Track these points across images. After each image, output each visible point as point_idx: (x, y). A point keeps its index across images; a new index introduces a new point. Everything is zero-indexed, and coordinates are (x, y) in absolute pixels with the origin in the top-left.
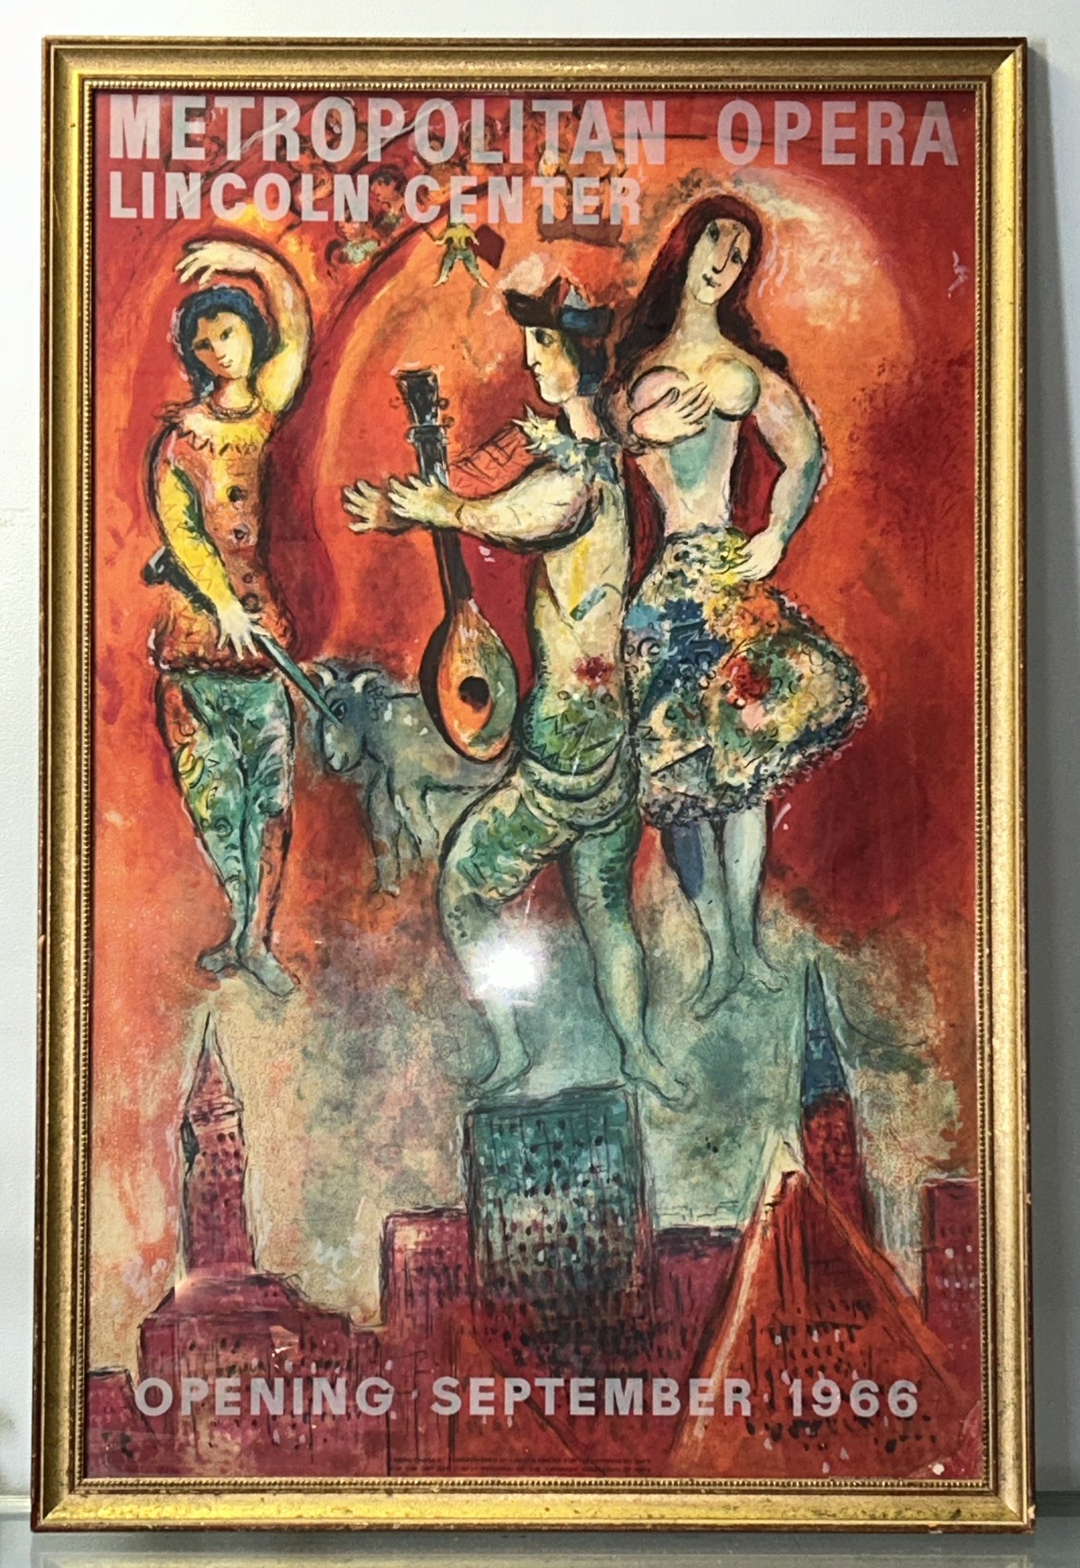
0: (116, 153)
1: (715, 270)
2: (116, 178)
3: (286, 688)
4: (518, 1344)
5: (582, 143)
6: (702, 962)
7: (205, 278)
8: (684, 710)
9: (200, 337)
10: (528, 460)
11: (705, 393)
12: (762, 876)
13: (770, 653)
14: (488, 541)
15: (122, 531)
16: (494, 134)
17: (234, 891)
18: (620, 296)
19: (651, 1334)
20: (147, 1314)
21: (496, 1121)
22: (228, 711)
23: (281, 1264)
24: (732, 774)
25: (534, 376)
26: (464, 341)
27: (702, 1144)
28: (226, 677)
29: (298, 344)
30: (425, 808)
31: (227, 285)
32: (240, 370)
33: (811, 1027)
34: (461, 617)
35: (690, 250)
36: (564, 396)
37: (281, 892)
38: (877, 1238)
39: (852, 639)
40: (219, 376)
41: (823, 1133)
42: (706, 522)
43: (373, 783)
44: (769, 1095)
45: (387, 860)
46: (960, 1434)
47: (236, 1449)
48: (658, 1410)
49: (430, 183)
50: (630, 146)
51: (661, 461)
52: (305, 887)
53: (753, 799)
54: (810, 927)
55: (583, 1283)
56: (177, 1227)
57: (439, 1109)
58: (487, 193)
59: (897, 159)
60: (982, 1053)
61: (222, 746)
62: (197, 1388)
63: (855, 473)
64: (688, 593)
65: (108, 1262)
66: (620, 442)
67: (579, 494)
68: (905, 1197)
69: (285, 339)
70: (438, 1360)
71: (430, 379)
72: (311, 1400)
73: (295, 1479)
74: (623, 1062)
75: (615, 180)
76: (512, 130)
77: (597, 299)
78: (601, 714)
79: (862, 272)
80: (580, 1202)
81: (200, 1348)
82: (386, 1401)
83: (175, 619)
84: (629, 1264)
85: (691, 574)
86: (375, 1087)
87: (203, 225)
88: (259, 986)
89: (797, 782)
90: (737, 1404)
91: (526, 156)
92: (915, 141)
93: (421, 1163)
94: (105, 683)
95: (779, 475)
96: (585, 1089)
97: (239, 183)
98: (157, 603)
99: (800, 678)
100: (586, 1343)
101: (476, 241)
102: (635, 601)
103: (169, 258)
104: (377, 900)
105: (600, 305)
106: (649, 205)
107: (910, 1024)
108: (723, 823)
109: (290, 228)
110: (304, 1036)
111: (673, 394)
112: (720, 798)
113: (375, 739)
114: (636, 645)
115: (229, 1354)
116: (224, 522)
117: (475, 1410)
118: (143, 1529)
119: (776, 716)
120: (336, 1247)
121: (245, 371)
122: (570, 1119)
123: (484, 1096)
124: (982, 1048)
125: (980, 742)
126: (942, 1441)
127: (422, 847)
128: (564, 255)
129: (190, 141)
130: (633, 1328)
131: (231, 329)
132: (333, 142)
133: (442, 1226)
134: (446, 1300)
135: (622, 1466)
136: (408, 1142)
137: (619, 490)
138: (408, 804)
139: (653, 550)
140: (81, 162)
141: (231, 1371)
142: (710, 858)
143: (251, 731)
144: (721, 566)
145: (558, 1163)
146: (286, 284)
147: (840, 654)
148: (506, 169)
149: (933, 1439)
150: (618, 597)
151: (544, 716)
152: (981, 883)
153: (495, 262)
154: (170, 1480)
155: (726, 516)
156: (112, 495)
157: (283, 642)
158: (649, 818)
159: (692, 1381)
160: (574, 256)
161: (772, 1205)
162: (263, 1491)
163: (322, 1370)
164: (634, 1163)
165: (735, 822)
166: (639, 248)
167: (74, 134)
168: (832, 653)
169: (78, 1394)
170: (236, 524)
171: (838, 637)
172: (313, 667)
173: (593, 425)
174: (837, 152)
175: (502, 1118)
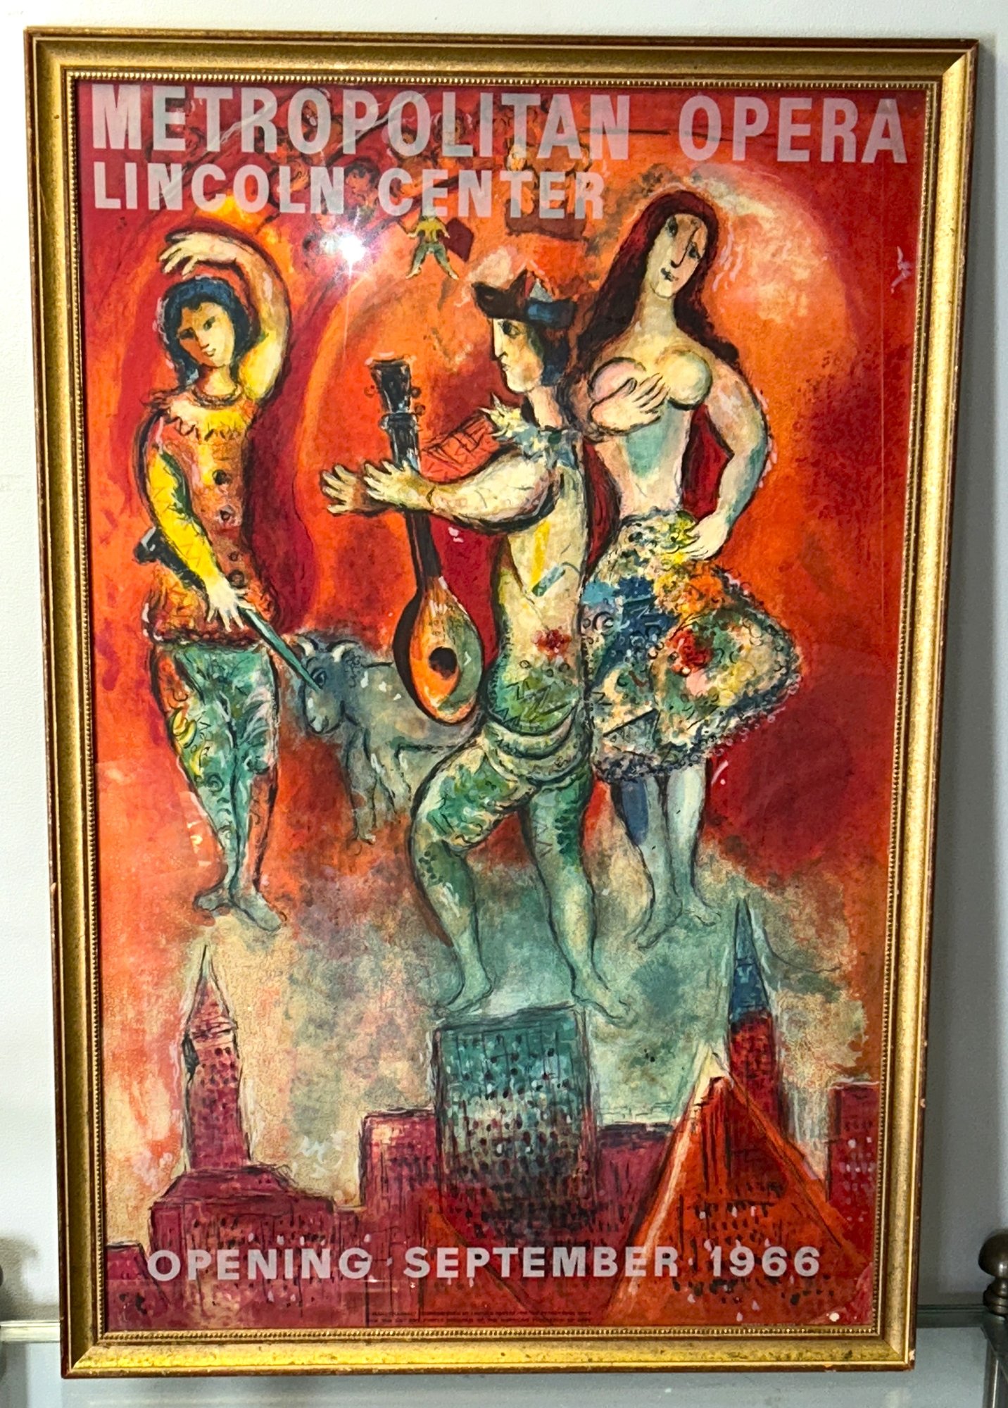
0: (99, 143)
1: (673, 265)
2: (100, 168)
3: (271, 657)
4: (479, 1220)
5: (549, 137)
6: (645, 900)
7: (188, 268)
8: (634, 677)
9: (185, 326)
10: (495, 446)
11: (660, 384)
12: (700, 826)
13: (714, 626)
14: (457, 522)
15: (116, 511)
16: (464, 129)
17: (226, 839)
18: (583, 289)
19: (594, 1212)
20: (157, 1198)
21: (461, 1036)
22: (218, 679)
23: (273, 1157)
24: (676, 734)
25: (501, 366)
26: (435, 331)
27: (641, 1055)
28: (215, 648)
29: (278, 334)
30: (398, 765)
31: (209, 275)
32: (223, 360)
33: (739, 956)
34: (431, 593)
35: (650, 245)
36: (529, 386)
37: (268, 840)
38: (790, 1131)
39: (789, 613)
40: (204, 365)
41: (747, 1045)
42: (659, 506)
43: (351, 744)
44: (700, 1012)
45: (364, 812)
46: (854, 1288)
47: (236, 1306)
48: (598, 1272)
49: (404, 176)
50: (595, 140)
51: (619, 448)
52: (290, 835)
53: (694, 757)
54: (741, 869)
55: (535, 1170)
56: (181, 1126)
57: (411, 1025)
58: (457, 188)
59: (849, 156)
60: (889, 979)
61: (212, 709)
62: (202, 1259)
63: (798, 460)
64: (641, 571)
65: (121, 1156)
66: (580, 430)
67: (542, 479)
68: (816, 1097)
69: (265, 329)
70: (409, 1234)
71: (403, 369)
72: (300, 1267)
73: (288, 1331)
74: (574, 987)
75: (580, 174)
76: (482, 122)
77: (561, 292)
78: (558, 681)
79: (811, 267)
80: (534, 1104)
81: (204, 1226)
82: (365, 1267)
83: (167, 594)
84: (576, 1155)
85: (644, 554)
86: (354, 1007)
87: (185, 216)
88: (249, 921)
89: (735, 742)
90: (666, 1267)
91: (495, 149)
92: (867, 139)
93: (395, 1073)
94: (104, 653)
95: (728, 461)
96: (540, 1009)
97: (219, 175)
98: (150, 579)
99: (741, 648)
100: (537, 1219)
101: (446, 235)
102: (592, 579)
103: (154, 248)
104: (355, 847)
105: (564, 298)
106: (612, 199)
107: (827, 953)
108: (667, 778)
109: (269, 219)
110: (291, 964)
111: (631, 384)
112: (664, 756)
113: (353, 704)
114: (591, 619)
115: (228, 1230)
116: (211, 504)
117: (441, 1273)
118: (158, 1375)
119: (717, 683)
120: (320, 1142)
121: (228, 360)
122: (527, 1034)
123: (451, 1014)
124: (889, 975)
125: (900, 709)
126: (838, 1296)
127: (395, 800)
128: (531, 248)
129: (171, 132)
130: (579, 1206)
131: (213, 319)
132: (309, 135)
133: (414, 1123)
134: (417, 1185)
135: (568, 1317)
136: (384, 1055)
137: (578, 476)
138: (383, 762)
139: (609, 532)
140: (66, 154)
141: (231, 1244)
142: (654, 809)
143: (239, 696)
144: (672, 547)
145: (514, 1072)
146: (265, 275)
147: (777, 627)
148: (476, 162)
149: (831, 1293)
150: (576, 575)
151: (506, 683)
152: (895, 833)
153: (465, 256)
154: (180, 1333)
155: (677, 500)
156: (104, 478)
157: (267, 616)
158: (600, 774)
159: (627, 1249)
160: (540, 250)
161: (701, 1105)
162: (261, 1342)
163: (309, 1243)
164: (581, 1071)
165: (677, 777)
166: (602, 243)
167: (58, 125)
168: (771, 626)
169: (98, 1266)
170: (223, 505)
171: (776, 612)
172: (296, 638)
173: (555, 414)
174: (793, 148)
175: (466, 1034)
